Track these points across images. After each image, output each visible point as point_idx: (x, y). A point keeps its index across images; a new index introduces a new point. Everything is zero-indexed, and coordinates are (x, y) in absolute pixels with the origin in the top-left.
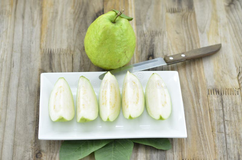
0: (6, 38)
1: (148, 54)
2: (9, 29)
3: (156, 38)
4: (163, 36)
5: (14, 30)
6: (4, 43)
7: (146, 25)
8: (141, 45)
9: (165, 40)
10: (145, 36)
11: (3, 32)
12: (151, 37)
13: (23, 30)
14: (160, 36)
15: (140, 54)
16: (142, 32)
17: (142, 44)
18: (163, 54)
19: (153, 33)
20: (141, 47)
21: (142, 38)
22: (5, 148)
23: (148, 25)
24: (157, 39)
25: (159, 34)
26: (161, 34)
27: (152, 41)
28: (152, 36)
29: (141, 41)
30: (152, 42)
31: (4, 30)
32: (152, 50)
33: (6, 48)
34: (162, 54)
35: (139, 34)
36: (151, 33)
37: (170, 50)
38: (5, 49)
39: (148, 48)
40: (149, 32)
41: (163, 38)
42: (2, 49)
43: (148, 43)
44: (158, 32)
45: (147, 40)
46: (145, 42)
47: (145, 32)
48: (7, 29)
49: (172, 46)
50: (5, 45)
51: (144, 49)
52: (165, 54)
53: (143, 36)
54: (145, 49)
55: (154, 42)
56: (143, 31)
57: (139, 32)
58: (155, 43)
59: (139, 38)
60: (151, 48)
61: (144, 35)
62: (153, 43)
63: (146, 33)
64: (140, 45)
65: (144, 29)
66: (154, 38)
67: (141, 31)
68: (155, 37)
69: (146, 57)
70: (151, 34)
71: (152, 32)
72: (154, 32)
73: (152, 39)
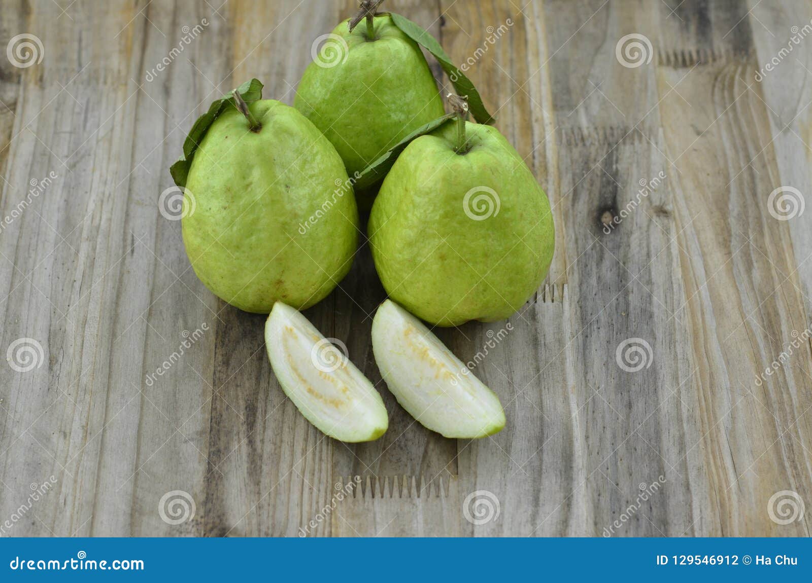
0: (109, 158)
1: (596, 203)
2: (118, 129)
3: (626, 151)
4: (648, 143)
5: (135, 133)
6: (101, 176)
7: (587, 108)
8: (574, 175)
9: (656, 157)
10: (584, 145)
11: (98, 142)
12: (606, 146)
13: (165, 134)
14: (636, 143)
15: (570, 203)
16: (576, 131)
17: (578, 171)
18: (651, 202)
19: (612, 135)
20: (574, 179)
21: (576, 152)
22: (102, 522)
23: (595, 108)
24: (627, 154)
25: (636, 137)
26: (640, 137)
27: (609, 162)
28: (609, 144)
29: (572, 162)
30: (611, 165)
31: (102, 133)
32: (610, 188)
33: (107, 193)
34: (646, 203)
35: (564, 136)
36: (605, 134)
37: (673, 189)
38: (104, 193)
39: (598, 183)
40: (601, 133)
41: (649, 149)
42: (93, 197)
43: (598, 166)
44: (630, 132)
45: (593, 156)
46: (586, 163)
47: (585, 132)
48: (112, 130)
49: (679, 176)
50: (105, 183)
51: (583, 187)
52: (657, 203)
53: (580, 144)
54: (586, 186)
55: (617, 162)
56: (580, 129)
57: (563, 131)
58: (621, 167)
59: (563, 152)
60: (608, 183)
61: (583, 139)
62: (614, 167)
63: (589, 136)
64: (570, 176)
65: (584, 121)
66: (617, 149)
67: (572, 129)
68: (622, 147)
69: (590, 212)
70: (606, 138)
71: (608, 131)
72: (615, 132)
73: (610, 156)
